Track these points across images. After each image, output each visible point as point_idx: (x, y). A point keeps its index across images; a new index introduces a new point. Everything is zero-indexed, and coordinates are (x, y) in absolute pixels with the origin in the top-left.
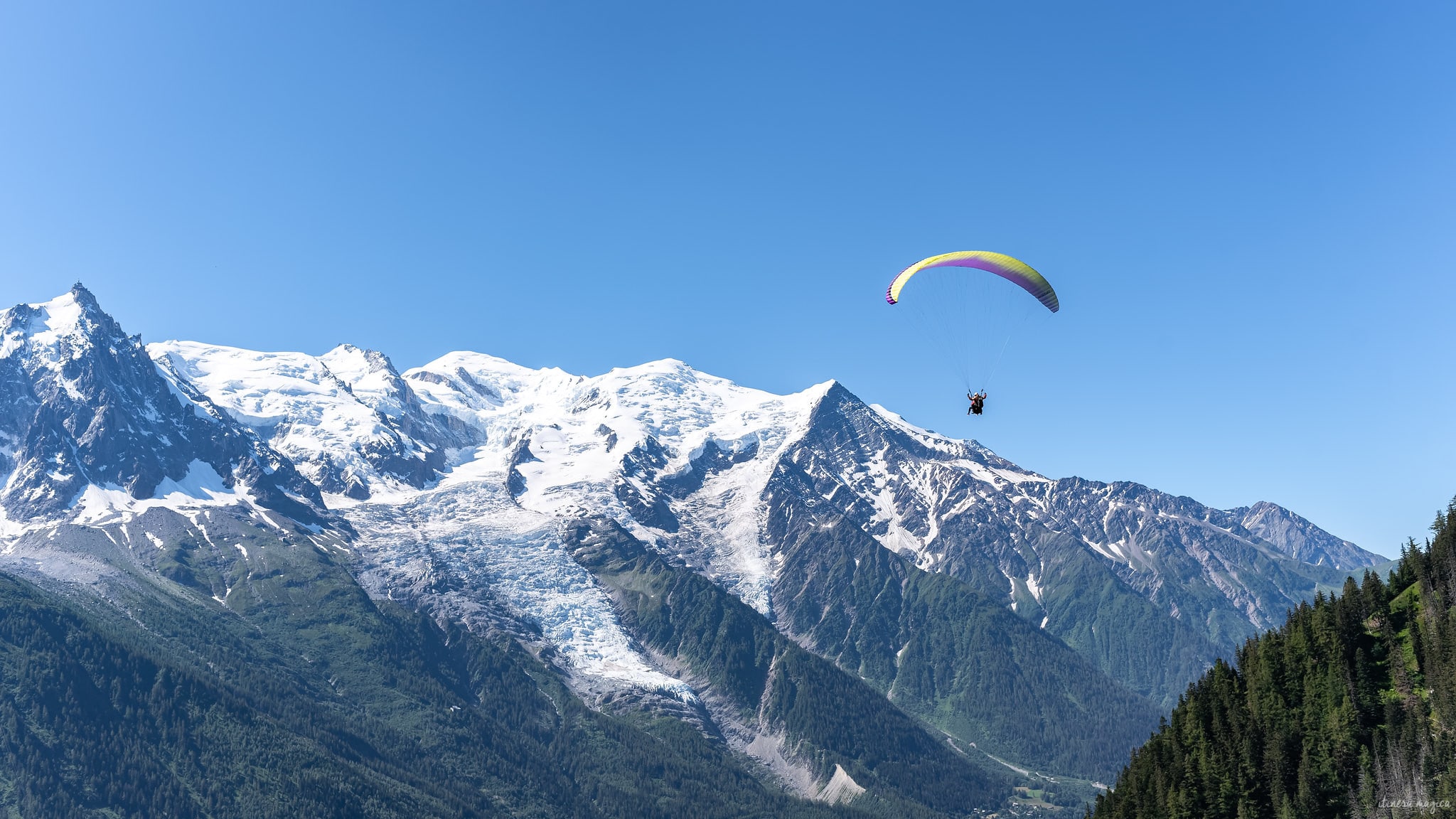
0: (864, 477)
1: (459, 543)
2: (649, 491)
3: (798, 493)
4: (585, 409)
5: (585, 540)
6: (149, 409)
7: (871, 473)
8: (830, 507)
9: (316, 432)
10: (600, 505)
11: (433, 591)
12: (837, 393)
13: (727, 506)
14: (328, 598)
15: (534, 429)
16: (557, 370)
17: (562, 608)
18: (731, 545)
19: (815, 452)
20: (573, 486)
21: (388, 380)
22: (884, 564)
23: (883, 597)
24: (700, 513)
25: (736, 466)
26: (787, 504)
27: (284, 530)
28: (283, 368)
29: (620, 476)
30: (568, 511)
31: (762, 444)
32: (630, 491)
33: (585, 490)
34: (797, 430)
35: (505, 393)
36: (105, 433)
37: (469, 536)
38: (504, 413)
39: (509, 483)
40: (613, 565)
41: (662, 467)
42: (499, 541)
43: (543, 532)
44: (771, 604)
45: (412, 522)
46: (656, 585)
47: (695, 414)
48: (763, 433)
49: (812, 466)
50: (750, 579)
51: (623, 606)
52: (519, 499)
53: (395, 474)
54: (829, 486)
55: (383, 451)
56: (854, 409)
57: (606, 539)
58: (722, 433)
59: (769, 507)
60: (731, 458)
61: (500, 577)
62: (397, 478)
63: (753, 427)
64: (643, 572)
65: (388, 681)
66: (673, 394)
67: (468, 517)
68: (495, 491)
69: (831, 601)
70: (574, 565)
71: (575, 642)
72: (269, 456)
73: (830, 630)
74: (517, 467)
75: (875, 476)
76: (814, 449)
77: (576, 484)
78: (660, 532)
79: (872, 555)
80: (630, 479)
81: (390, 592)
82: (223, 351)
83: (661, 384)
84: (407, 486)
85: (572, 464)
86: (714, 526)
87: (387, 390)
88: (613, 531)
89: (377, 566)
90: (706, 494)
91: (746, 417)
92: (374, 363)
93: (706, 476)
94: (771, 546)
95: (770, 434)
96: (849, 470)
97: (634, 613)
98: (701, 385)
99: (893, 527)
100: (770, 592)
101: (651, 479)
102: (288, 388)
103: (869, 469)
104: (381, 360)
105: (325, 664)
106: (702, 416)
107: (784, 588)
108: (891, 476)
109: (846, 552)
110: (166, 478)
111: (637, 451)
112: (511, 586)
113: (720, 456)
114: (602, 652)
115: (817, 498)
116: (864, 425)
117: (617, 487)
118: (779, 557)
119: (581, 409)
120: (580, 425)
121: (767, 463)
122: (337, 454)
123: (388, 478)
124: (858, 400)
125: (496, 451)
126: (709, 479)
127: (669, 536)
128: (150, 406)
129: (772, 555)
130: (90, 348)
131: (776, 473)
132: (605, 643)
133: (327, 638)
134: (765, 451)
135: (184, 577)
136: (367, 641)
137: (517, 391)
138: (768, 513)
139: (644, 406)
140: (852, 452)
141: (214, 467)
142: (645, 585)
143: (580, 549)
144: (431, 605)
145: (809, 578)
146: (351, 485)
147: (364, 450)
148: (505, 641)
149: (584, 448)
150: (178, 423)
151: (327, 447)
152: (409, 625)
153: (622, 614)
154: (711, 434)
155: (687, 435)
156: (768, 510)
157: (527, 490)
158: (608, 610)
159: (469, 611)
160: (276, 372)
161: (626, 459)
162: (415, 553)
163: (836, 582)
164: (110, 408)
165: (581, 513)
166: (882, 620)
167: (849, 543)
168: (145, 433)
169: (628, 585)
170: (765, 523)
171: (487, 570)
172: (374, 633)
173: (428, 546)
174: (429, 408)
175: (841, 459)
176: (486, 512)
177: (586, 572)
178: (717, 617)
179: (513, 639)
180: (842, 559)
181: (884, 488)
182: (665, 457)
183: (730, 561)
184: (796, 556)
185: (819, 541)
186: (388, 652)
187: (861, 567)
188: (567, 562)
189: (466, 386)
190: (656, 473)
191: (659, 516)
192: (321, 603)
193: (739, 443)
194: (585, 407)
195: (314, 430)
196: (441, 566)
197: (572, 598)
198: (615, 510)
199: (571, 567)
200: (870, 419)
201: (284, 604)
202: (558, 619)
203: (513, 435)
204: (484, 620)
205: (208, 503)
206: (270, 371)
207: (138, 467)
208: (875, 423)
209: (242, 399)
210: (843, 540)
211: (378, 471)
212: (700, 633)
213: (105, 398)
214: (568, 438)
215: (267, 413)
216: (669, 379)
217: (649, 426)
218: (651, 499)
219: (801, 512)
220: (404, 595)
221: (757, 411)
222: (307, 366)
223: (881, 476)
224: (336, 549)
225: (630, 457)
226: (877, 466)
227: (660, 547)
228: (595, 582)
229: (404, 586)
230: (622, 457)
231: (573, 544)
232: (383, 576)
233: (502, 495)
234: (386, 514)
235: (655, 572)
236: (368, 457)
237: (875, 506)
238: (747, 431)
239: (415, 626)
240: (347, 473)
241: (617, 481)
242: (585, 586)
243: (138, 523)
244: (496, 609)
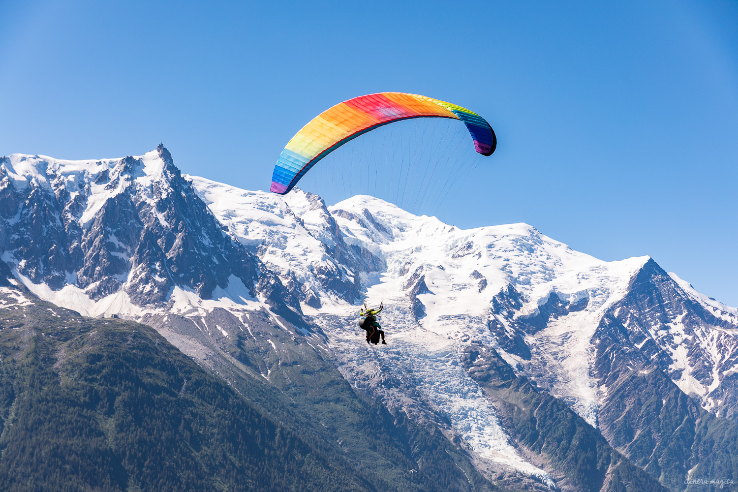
0: (666, 334)
1: (395, 354)
2: (510, 326)
3: (617, 341)
4: (462, 256)
5: (476, 362)
6: (204, 237)
7: (672, 332)
8: (640, 354)
9: (285, 254)
10: (477, 333)
11: (383, 386)
12: (651, 267)
13: (565, 345)
14: (329, 385)
15: (424, 266)
16: (434, 219)
17: (464, 409)
18: (569, 375)
19: (631, 311)
20: (459, 317)
21: (324, 218)
22: (684, 406)
23: (682, 430)
24: (546, 347)
25: (571, 313)
26: (612, 350)
27: (290, 332)
28: (260, 204)
29: (491, 314)
30: (456, 335)
31: (591, 300)
32: (499, 326)
33: (467, 321)
34: (619, 292)
35: (395, 231)
36: (184, 252)
37: (400, 349)
38: (400, 250)
39: (414, 308)
40: (495, 382)
41: (519, 309)
42: (420, 356)
43: (448, 353)
44: (597, 422)
45: (354, 330)
46: (526, 401)
47: (542, 270)
48: (593, 291)
49: (628, 322)
50: (583, 403)
51: (503, 413)
52: (421, 321)
53: (336, 292)
54: (640, 338)
55: (329, 274)
56: (663, 281)
57: (490, 362)
58: (562, 287)
59: (596, 350)
60: (567, 307)
61: (423, 381)
62: (337, 295)
63: (585, 286)
64: (517, 390)
65: (372, 446)
66: (526, 252)
67: (391, 332)
68: (405, 314)
69: (642, 427)
70: (469, 379)
71: (472, 434)
72: (268, 274)
73: (640, 447)
74: (417, 297)
75: (674, 334)
76: (630, 308)
77: (461, 315)
78: (518, 358)
79: (676, 398)
80: (497, 316)
81: (356, 383)
82: (220, 186)
83: (518, 244)
84: (343, 301)
85: (455, 299)
86: (556, 359)
87: (323, 225)
88: (494, 357)
89: (345, 364)
90: (550, 334)
91: (580, 277)
92: (313, 203)
93: (550, 319)
94: (598, 380)
95: (598, 293)
96: (655, 327)
97: (511, 419)
98: (545, 245)
99: (685, 375)
100: (597, 414)
101: (511, 318)
102: (265, 220)
103: (670, 329)
104: (319, 201)
105: (334, 430)
106: (547, 272)
107: (608, 412)
108: (687, 336)
109: (657, 394)
110: (218, 286)
111: (501, 294)
112: (430, 389)
113: (560, 305)
114: (491, 443)
115: (631, 346)
116: (669, 294)
117: (489, 322)
118: (603, 388)
119: (459, 256)
120: (458, 268)
121: (595, 314)
122: (299, 273)
123: (331, 294)
124: (666, 274)
125: (394, 278)
126: (551, 321)
127: (525, 362)
128: (205, 234)
129: (599, 386)
130: (172, 192)
131: (602, 323)
132: (492, 437)
133: (332, 412)
134: (593, 305)
135: (244, 359)
136: (354, 418)
137: (404, 231)
138: (595, 354)
139: (505, 260)
140: (659, 314)
141: (243, 281)
142: (518, 400)
143: (473, 368)
144: (383, 396)
145: (628, 408)
146: (309, 296)
147: (315, 272)
148: (431, 428)
149: (463, 287)
150: (221, 248)
151: (292, 267)
152: (373, 409)
153: (503, 418)
154: (554, 288)
155: (536, 285)
156: (596, 351)
157: (426, 315)
158: (493, 415)
159: (407, 404)
160: (256, 206)
161: (494, 300)
162: (368, 357)
163: (648, 414)
164: (185, 235)
165: (465, 338)
166: (679, 446)
167: (659, 387)
168: (204, 254)
169: (506, 398)
170: (593, 361)
171: (414, 376)
172: (359, 413)
173: (375, 353)
174: (348, 240)
175: (650, 319)
176: (402, 330)
177: (477, 385)
178: (571, 432)
179: (437, 428)
180: (653, 399)
181: (681, 344)
182: (521, 301)
183: (568, 386)
184: (618, 391)
185: (636, 383)
186: (369, 427)
187: (667, 407)
188: (465, 377)
189: (369, 224)
190: (514, 313)
191: (518, 347)
192: (324, 388)
193: (574, 296)
194: (462, 254)
195: (283, 253)
196: (386, 369)
197: (469, 403)
198: (488, 339)
199: (467, 380)
200: (675, 290)
201: (303, 386)
202: (461, 416)
203: (406, 267)
204: (417, 412)
205: (245, 307)
206: (252, 205)
207: (203, 278)
208: (678, 293)
209: (235, 224)
210: (655, 384)
211: (325, 288)
212: (559, 441)
213: (182, 228)
214: (450, 278)
215: (251, 237)
216: (524, 240)
217: (509, 276)
218: (512, 333)
219: (622, 358)
220: (365, 386)
221: (588, 273)
222: (275, 204)
223: (678, 335)
224: (320, 349)
225: (497, 299)
226: (677, 327)
227: (519, 370)
228: (483, 393)
229: (364, 380)
230: (492, 299)
231: (468, 364)
232: (350, 371)
233: (410, 317)
234: (338, 323)
235: (525, 392)
236: (318, 277)
237: (673, 358)
238: (581, 288)
239: (377, 410)
240: (305, 287)
241: (489, 317)
242: (476, 395)
243: (210, 317)
244: (422, 404)
